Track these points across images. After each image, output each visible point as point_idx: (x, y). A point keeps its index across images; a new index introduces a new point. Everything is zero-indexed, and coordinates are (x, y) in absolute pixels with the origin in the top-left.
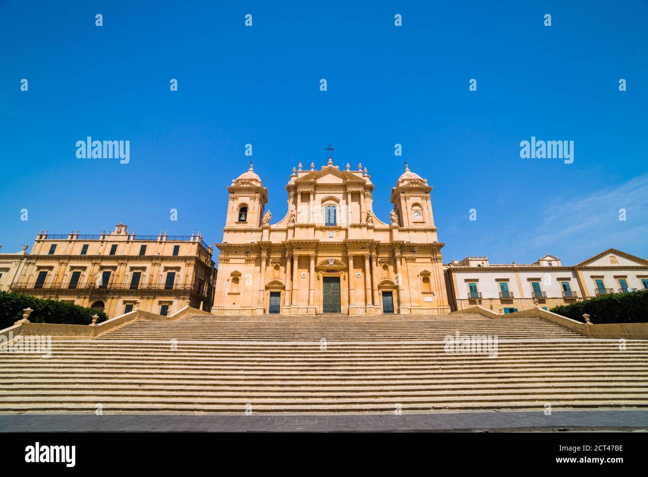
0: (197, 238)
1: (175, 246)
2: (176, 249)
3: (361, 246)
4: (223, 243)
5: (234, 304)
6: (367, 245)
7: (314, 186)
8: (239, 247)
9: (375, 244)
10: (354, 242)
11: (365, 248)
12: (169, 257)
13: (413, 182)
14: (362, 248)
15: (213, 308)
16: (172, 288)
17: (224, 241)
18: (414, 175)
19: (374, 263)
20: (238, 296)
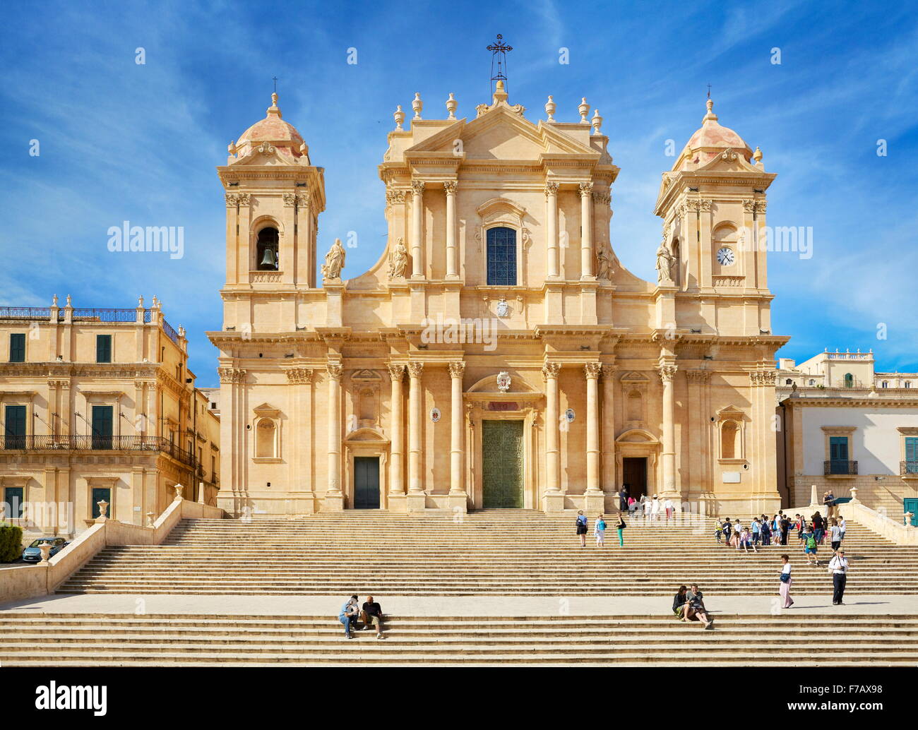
0: (154, 315)
1: (99, 337)
2: (104, 346)
3: (579, 343)
4: (224, 330)
5: (269, 485)
6: (596, 340)
7: (456, 166)
8: (269, 341)
9: (616, 336)
10: (562, 333)
11: (588, 348)
12: (89, 366)
13: (726, 160)
14: (583, 348)
15: (219, 495)
16: (110, 447)
17: (227, 324)
18: (731, 135)
19: (609, 386)
20: (276, 466)
